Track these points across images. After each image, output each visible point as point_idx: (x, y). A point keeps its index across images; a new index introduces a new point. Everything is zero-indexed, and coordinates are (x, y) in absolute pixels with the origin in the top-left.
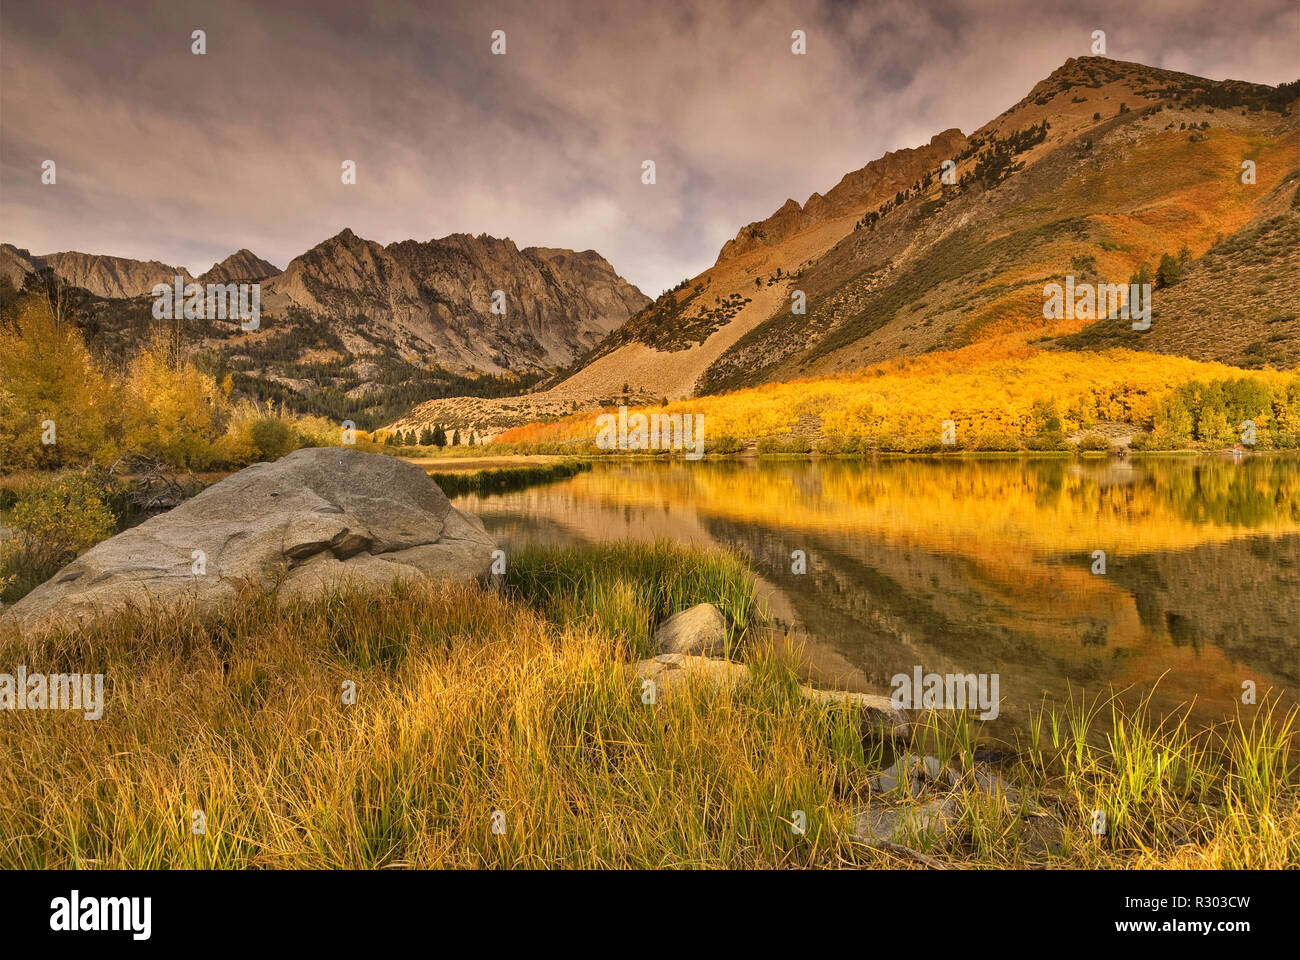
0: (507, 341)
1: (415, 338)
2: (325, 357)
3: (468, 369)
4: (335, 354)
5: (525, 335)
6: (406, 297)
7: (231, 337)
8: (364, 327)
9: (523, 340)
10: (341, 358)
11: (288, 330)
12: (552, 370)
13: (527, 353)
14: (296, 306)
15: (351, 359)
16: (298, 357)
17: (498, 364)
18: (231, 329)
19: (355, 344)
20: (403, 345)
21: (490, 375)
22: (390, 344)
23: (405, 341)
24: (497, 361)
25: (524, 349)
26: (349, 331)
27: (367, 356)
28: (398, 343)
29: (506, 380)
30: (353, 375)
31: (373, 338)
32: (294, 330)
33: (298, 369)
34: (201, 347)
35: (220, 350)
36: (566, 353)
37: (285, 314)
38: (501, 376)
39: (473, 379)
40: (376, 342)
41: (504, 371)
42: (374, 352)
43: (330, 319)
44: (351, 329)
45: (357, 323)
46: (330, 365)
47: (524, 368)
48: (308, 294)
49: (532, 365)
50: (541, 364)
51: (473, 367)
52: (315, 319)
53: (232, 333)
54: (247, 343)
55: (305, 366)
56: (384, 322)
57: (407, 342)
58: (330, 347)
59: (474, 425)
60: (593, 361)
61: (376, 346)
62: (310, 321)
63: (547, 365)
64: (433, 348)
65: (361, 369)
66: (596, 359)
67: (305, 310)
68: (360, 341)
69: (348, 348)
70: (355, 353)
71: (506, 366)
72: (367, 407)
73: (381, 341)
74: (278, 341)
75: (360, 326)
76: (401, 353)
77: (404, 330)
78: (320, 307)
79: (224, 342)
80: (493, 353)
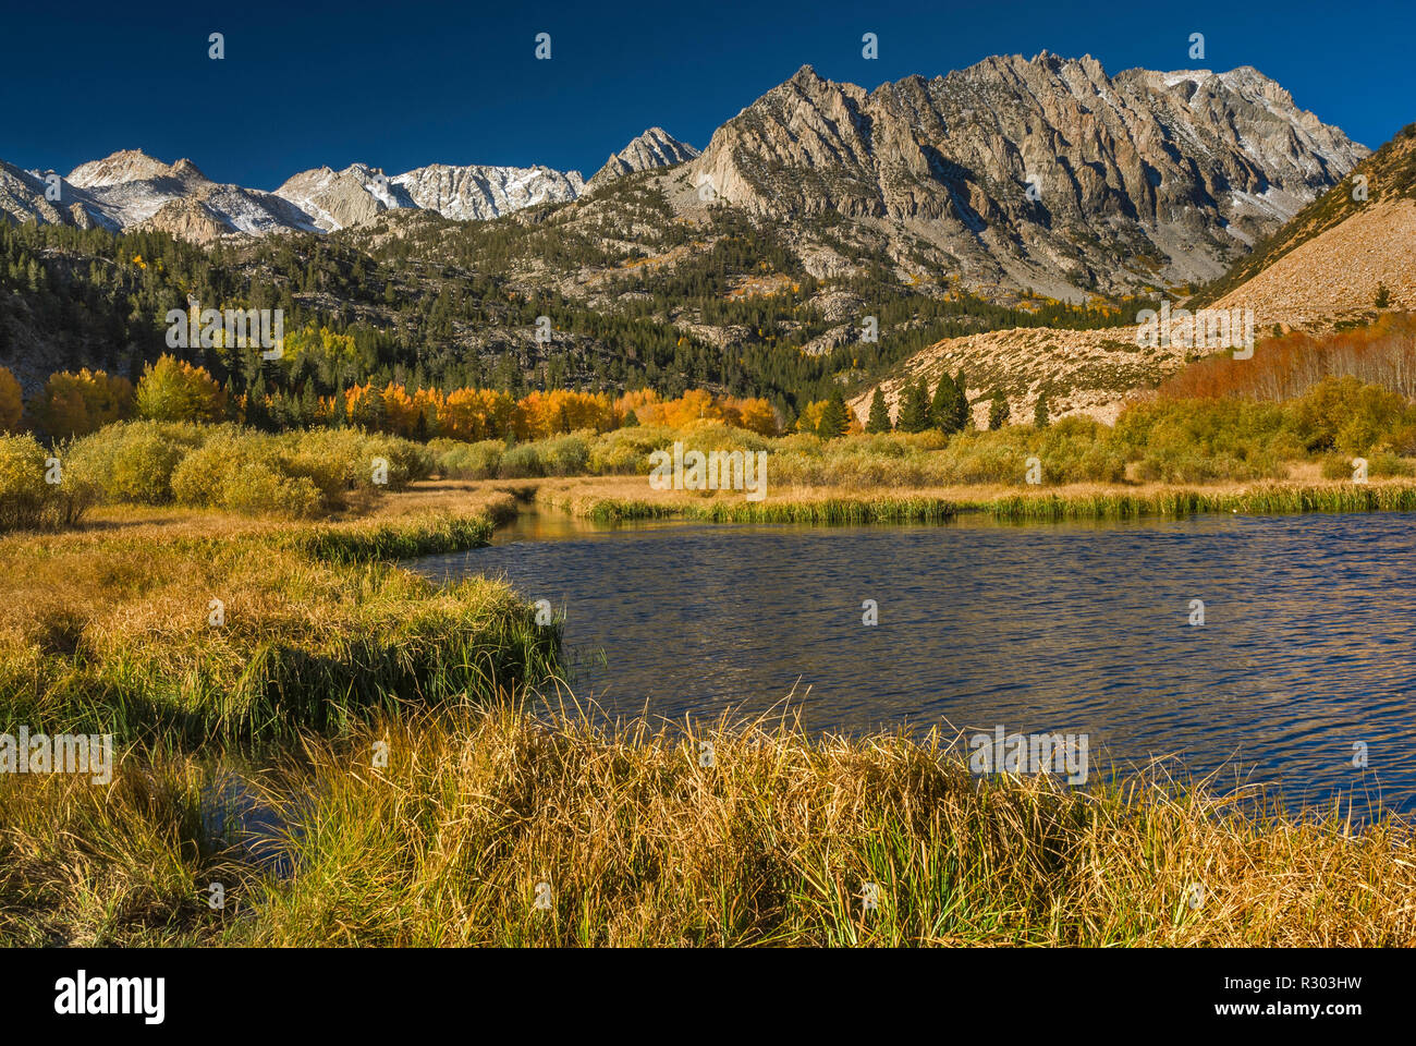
0: (1094, 240)
1: (924, 245)
2: (769, 287)
3: (1021, 296)
4: (785, 281)
5: (1124, 229)
6: (907, 174)
7: (623, 263)
8: (835, 231)
9: (1122, 238)
10: (796, 287)
11: (709, 246)
12: (1178, 291)
13: (1130, 262)
14: (724, 204)
15: (812, 288)
16: (728, 290)
17: (1076, 284)
18: (623, 250)
19: (818, 261)
20: (903, 259)
21: (1062, 304)
22: (881, 257)
23: (906, 251)
24: (1073, 278)
25: (1128, 255)
26: (810, 241)
27: (840, 282)
28: (892, 254)
29: (1093, 311)
30: (816, 316)
31: (851, 249)
32: (719, 244)
33: (724, 310)
34: (577, 283)
35: (605, 285)
36: (1206, 259)
37: (707, 219)
38: (1083, 306)
39: (1031, 312)
40: (855, 257)
41: (1089, 297)
42: (852, 272)
43: (779, 221)
44: (815, 237)
45: (826, 226)
46: (777, 300)
47: (1125, 290)
48: (743, 182)
49: (1141, 284)
50: (1156, 280)
51: (1031, 291)
52: (753, 221)
53: (625, 256)
54: (645, 271)
55: (736, 303)
56: (869, 221)
57: (910, 252)
58: (778, 270)
59: (1040, 387)
60: (1283, 254)
61: (855, 262)
62: (746, 228)
63: (1168, 282)
64: (958, 262)
65: (830, 303)
66: (1289, 249)
67: (737, 210)
68: (827, 254)
69: (808, 269)
70: (820, 277)
71: (1091, 286)
72: (837, 370)
73: (865, 253)
74: (693, 265)
75: (829, 231)
76: (901, 275)
77: (904, 232)
78: (763, 202)
79: (609, 272)
80: (1067, 264)
